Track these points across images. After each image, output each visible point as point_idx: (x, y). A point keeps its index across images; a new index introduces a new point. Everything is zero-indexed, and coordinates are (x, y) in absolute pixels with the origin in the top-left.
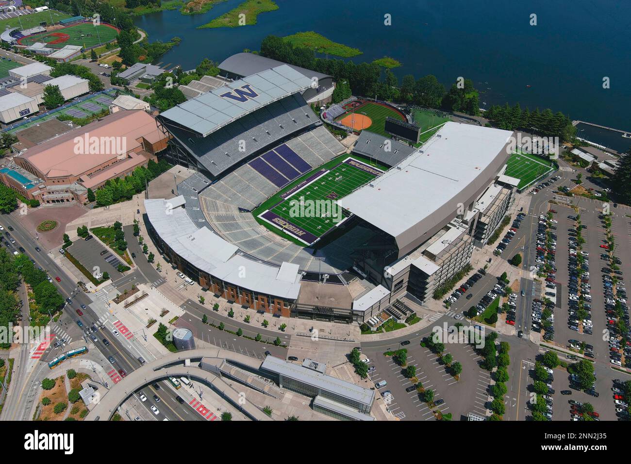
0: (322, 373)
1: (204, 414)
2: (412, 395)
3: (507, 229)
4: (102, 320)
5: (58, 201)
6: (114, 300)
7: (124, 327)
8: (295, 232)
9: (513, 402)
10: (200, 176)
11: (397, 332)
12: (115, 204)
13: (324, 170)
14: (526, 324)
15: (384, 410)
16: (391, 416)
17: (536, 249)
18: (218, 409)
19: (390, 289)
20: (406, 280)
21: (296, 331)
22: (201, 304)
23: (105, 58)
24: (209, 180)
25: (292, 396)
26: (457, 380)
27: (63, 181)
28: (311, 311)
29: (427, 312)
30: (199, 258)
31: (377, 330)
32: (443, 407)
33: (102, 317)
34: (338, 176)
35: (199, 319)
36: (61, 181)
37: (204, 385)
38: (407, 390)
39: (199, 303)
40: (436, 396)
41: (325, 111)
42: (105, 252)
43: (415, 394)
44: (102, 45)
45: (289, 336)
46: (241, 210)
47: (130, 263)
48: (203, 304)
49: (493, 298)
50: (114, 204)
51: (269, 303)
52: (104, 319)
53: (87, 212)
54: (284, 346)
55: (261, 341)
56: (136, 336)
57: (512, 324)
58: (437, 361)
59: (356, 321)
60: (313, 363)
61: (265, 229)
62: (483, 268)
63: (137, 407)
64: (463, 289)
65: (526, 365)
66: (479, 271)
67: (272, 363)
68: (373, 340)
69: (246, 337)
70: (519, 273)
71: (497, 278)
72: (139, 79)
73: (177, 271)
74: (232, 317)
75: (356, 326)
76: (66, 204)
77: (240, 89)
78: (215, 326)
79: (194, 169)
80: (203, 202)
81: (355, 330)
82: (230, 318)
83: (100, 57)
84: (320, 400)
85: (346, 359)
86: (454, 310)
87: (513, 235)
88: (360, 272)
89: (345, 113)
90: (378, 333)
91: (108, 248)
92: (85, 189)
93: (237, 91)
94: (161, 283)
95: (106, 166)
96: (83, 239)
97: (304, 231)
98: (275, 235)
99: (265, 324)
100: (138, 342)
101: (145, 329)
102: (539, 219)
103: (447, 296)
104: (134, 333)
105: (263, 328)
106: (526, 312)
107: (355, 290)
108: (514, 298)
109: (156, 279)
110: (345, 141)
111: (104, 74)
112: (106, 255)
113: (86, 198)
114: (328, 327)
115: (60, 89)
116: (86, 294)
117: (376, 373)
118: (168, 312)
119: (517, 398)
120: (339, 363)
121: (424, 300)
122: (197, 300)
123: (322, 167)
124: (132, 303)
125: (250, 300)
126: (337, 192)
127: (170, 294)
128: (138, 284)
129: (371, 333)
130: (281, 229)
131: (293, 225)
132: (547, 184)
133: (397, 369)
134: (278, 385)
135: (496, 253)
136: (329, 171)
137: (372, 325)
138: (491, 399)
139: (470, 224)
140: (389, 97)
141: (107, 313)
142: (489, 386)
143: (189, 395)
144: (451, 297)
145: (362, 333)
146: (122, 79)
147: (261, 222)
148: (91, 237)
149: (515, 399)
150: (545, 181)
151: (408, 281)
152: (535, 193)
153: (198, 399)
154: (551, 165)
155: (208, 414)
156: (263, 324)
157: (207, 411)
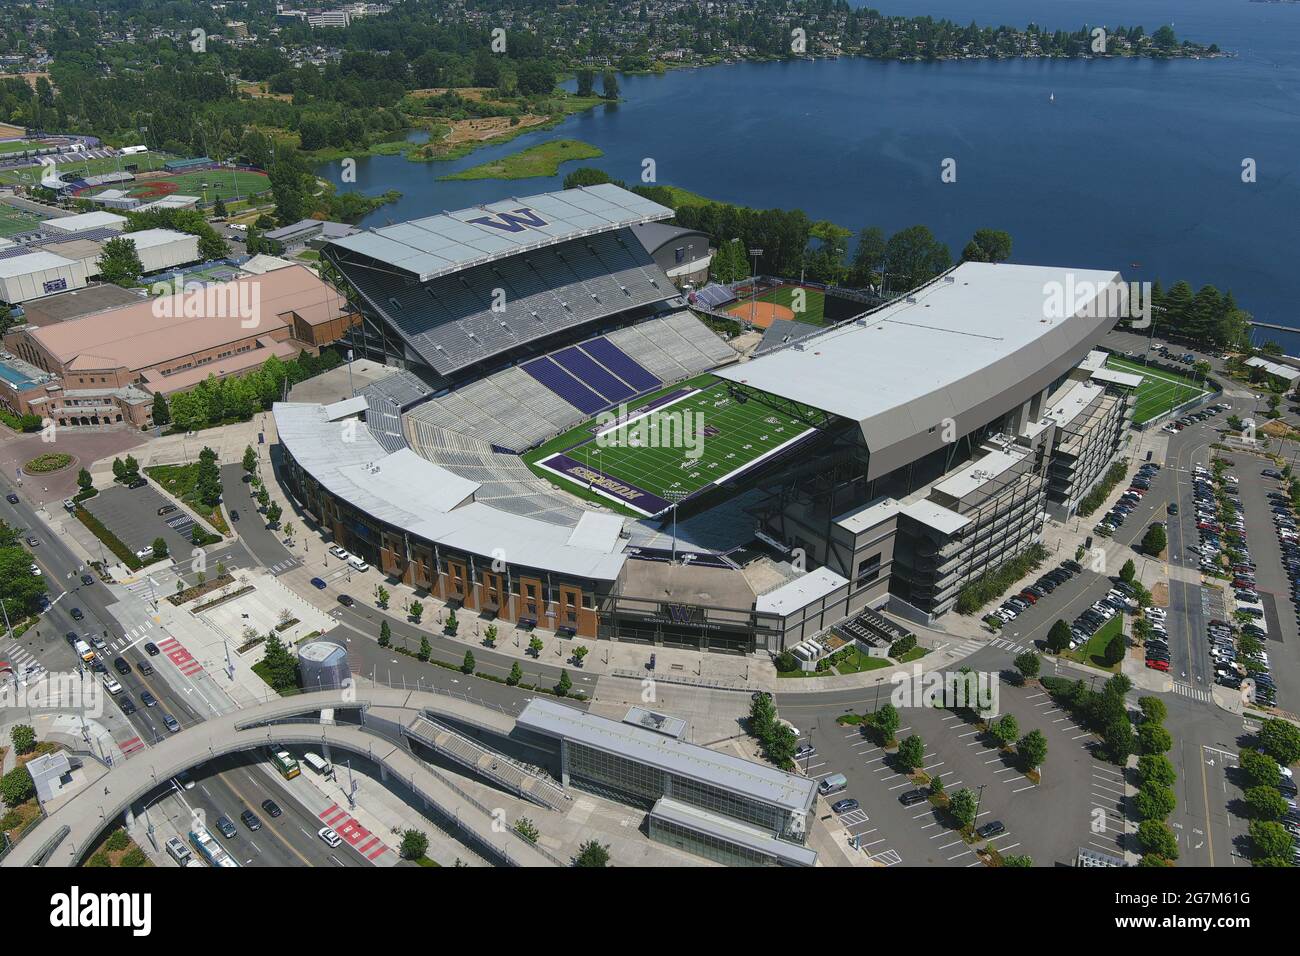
0: (674, 737)
1: (355, 841)
2: (916, 811)
3: (1121, 489)
4: (132, 635)
5: (85, 421)
6: (171, 599)
7: (184, 652)
8: (620, 493)
9: (1196, 839)
10: (411, 380)
11: (869, 675)
12: (212, 429)
13: (688, 388)
14: (1198, 670)
15: (843, 845)
16: (862, 858)
17: (1197, 527)
18: (394, 831)
19: (846, 574)
20: (887, 558)
21: (611, 666)
22: (380, 610)
23: (243, 218)
24: (428, 388)
25: (594, 806)
26: (1035, 782)
27: (103, 380)
28: (651, 617)
29: (942, 638)
30: (383, 503)
31: (819, 668)
32: (1004, 843)
33: (134, 631)
34: (720, 399)
35: (372, 638)
36: (97, 378)
37: (364, 776)
38: (904, 800)
39: (375, 607)
40: (982, 816)
41: (693, 292)
42: (170, 508)
43: (924, 809)
44: (242, 198)
45: (594, 678)
46: (496, 449)
47: (223, 529)
48: (385, 608)
49: (1107, 615)
50: (209, 427)
51: (545, 597)
52: (137, 635)
53: (146, 442)
54: (580, 698)
55: (522, 686)
56: (208, 670)
57: (1163, 669)
58: (978, 738)
59: (765, 647)
60: (653, 716)
61: (550, 485)
62: (1073, 558)
63: (179, 820)
64: (1029, 595)
65: (1215, 757)
66: (1063, 564)
67: (544, 715)
68: (808, 690)
69: (484, 676)
70: (1163, 571)
71: (1110, 578)
72: (306, 244)
73: (331, 544)
74: (454, 634)
75: (763, 661)
76: (102, 428)
77: (510, 212)
78: (408, 653)
79: (397, 365)
80: (412, 428)
81: (761, 669)
82: (448, 637)
83: (233, 216)
84: (669, 807)
85: (738, 730)
86: (1012, 636)
87: (1137, 499)
88: (772, 542)
89: (735, 300)
90: (822, 675)
91: (178, 503)
92: (149, 396)
93: (502, 216)
94: (290, 569)
95: (205, 360)
96: (125, 486)
97: (639, 491)
98: (572, 497)
99: (534, 649)
100: (213, 683)
101: (233, 656)
102: (1194, 474)
103: (992, 608)
104: (205, 662)
105: (529, 658)
106: (1194, 645)
107: (761, 579)
108: (1159, 617)
109: (277, 560)
110: (736, 342)
111: (236, 239)
112: (170, 515)
113: (148, 416)
114: (692, 660)
115: (137, 247)
116: (107, 586)
117: (817, 761)
118: (295, 621)
119: (1205, 830)
120: (720, 736)
121: (935, 610)
122: (371, 601)
123: (683, 383)
124: (212, 604)
125: (500, 595)
126: (719, 426)
127: (305, 589)
128: (233, 569)
129: (803, 675)
130: (587, 486)
131: (614, 480)
132: (1200, 416)
133: (874, 754)
134: (559, 779)
135: (1102, 532)
136: (700, 391)
137: (805, 658)
138: (1131, 828)
139: (1034, 445)
140: (831, 278)
141: (147, 623)
142: (1123, 799)
143: (321, 797)
144: (1000, 610)
145: (779, 676)
146: (271, 241)
147: (540, 473)
148: (144, 482)
149: (1200, 832)
150: (1196, 411)
151: (892, 563)
152: (1175, 431)
153: (344, 805)
154: (1202, 387)
155: (365, 841)
156: (529, 652)
157: (365, 833)
